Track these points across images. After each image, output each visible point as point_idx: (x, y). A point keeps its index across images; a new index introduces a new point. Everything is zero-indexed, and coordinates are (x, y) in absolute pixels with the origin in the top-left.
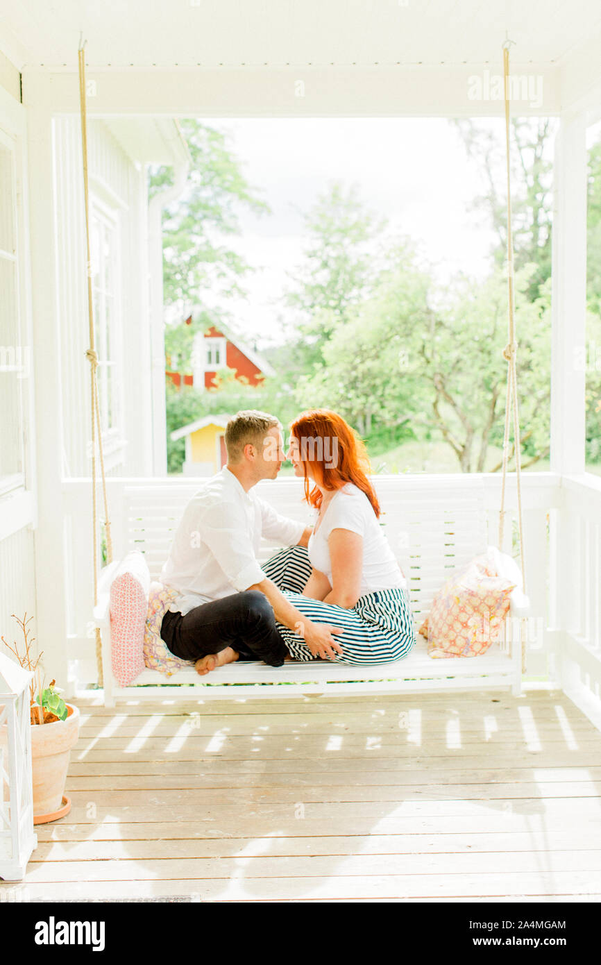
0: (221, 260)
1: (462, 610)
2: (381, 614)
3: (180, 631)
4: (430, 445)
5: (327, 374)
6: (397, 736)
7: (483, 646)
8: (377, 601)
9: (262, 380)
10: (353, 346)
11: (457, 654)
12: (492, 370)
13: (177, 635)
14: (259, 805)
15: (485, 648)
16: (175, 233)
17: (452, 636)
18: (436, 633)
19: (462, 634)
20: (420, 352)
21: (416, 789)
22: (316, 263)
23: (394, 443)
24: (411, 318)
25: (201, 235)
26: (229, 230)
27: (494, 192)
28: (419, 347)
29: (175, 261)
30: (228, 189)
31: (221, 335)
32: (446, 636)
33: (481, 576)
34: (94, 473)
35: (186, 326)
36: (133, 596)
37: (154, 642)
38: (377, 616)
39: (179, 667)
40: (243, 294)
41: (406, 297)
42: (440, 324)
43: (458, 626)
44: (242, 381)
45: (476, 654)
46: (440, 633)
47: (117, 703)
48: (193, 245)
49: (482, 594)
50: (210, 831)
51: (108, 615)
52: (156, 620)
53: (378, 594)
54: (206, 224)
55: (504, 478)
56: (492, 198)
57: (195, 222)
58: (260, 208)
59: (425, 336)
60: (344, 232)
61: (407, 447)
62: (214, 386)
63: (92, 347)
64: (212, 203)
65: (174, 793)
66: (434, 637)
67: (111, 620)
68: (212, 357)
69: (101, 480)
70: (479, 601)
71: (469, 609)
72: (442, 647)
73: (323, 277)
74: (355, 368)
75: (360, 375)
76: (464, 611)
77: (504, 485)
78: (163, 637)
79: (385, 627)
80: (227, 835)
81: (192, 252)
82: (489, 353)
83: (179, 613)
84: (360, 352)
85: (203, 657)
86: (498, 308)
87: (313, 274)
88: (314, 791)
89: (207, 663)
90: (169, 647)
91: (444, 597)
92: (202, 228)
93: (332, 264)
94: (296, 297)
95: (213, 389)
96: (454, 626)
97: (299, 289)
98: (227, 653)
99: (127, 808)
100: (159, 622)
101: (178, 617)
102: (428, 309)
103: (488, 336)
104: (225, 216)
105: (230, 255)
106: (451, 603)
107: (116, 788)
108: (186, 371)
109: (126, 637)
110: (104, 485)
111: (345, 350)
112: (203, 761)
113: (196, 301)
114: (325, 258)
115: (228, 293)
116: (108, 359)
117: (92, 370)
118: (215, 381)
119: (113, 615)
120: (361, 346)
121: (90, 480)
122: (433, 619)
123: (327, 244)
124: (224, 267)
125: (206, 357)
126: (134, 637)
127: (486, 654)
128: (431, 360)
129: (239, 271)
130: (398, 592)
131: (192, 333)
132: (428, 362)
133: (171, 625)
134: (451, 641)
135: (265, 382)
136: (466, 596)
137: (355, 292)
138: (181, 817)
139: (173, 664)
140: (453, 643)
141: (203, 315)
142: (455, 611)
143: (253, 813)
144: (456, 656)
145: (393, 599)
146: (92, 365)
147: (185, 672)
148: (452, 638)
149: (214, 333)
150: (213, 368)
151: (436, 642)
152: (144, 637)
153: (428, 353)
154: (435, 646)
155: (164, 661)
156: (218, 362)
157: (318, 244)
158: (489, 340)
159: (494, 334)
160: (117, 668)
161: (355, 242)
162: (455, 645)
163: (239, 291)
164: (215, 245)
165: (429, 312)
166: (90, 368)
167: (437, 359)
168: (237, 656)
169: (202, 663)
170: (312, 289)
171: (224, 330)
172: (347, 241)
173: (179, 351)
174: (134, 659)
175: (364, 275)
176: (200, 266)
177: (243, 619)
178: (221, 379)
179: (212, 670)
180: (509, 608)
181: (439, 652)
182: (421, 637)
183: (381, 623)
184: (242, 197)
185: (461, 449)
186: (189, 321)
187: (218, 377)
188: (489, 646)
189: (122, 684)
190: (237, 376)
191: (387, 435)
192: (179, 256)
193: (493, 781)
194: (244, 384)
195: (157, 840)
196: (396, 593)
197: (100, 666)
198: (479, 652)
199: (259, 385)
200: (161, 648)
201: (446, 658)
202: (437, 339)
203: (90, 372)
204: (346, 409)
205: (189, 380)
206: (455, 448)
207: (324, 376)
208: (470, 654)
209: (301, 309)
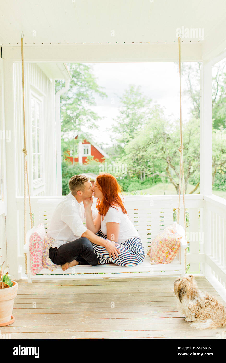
0: (88, 115)
1: (162, 246)
2: (132, 247)
3: (57, 254)
4: (167, 184)
5: (126, 158)
6: (140, 294)
7: (170, 260)
8: (129, 243)
9: (104, 160)
10: (136, 147)
11: (161, 263)
12: (188, 156)
13: (56, 256)
14: (85, 320)
15: (171, 261)
16: (71, 104)
17: (159, 256)
18: (153, 255)
19: (162, 255)
20: (161, 149)
21: (145, 313)
22: (124, 116)
23: (154, 184)
24: (158, 136)
25: (81, 106)
26: (91, 104)
27: (191, 89)
28: (161, 147)
29: (71, 115)
30: (91, 88)
31: (89, 143)
32: (156, 256)
33: (170, 233)
34: (25, 195)
35: (75, 140)
36: (38, 241)
37: (46, 259)
38: (131, 248)
39: (56, 268)
40: (97, 127)
41: (156, 128)
42: (169, 138)
43: (161, 252)
44: (96, 160)
45: (168, 262)
46: (154, 255)
47: (33, 281)
48: (78, 109)
49: (170, 240)
50: (66, 329)
51: (29, 248)
52: (47, 251)
53: (130, 240)
54: (83, 101)
55: (179, 196)
56: (190, 91)
57: (79, 100)
58: (103, 95)
59: (163, 143)
60: (135, 104)
61: (159, 185)
62: (86, 162)
63: (25, 148)
64: (85, 93)
65: (54, 315)
66: (152, 256)
67: (30, 250)
68: (86, 151)
69: (28, 197)
70: (169, 243)
71: (165, 246)
72: (155, 260)
73: (127, 121)
74: (137, 155)
75: (139, 158)
76: (163, 246)
77: (179, 199)
78: (49, 257)
79: (134, 252)
80: (71, 330)
81: (78, 112)
82: (187, 149)
83: (56, 248)
84: (139, 149)
85: (65, 264)
86: (190, 132)
87: (123, 120)
88: (107, 314)
89: (66, 266)
90: (52, 260)
91: (156, 241)
92: (81, 103)
93: (130, 115)
94: (117, 128)
95: (85, 163)
96: (159, 252)
97: (118, 126)
98: (74, 262)
99: (36, 320)
100: (48, 251)
101: (55, 249)
102: (164, 133)
103: (187, 143)
104: (90, 98)
105: (92, 113)
106: (158, 243)
107: (32, 313)
108: (75, 156)
109: (35, 256)
110: (29, 199)
111: (133, 148)
112: (66, 303)
113: (79, 130)
114: (127, 114)
115: (91, 127)
116: (38, 152)
117: (25, 156)
118: (86, 160)
119: (31, 248)
120: (139, 147)
121: (24, 197)
122: (152, 249)
123: (128, 109)
124: (90, 118)
125: (83, 151)
126: (38, 256)
127: (171, 263)
128: (165, 152)
129: (95, 119)
130: (137, 238)
131: (78, 142)
132: (165, 153)
133: (53, 252)
134: (158, 258)
135: (105, 161)
136: (164, 241)
137: (139, 126)
138: (56, 324)
139: (54, 266)
140: (159, 258)
141: (82, 135)
142: (160, 246)
143: (83, 322)
144: (160, 263)
145: (135, 241)
146: (25, 154)
147: (58, 269)
148: (159, 257)
149: (86, 142)
150: (86, 155)
151: (153, 258)
152: (43, 256)
153: (164, 150)
154: (152, 260)
155: (51, 265)
156: (88, 153)
157: (125, 109)
158: (187, 145)
159: (189, 142)
160: (32, 268)
161: (139, 108)
162: (160, 259)
163: (95, 126)
164: (86, 109)
165: (164, 134)
166: (24, 155)
167: (168, 151)
168: (78, 263)
169: (64, 266)
170: (122, 126)
171: (90, 141)
172: (136, 107)
173: (72, 149)
174: (38, 265)
175: (142, 120)
176: (80, 117)
177: (81, 249)
178: (88, 160)
179: (67, 268)
180: (180, 245)
181: (154, 262)
182: (148, 256)
183: (132, 251)
184: (97, 91)
185: (177, 186)
186: (76, 138)
187: (87, 158)
188: (173, 260)
189: (34, 274)
190: (94, 158)
191: (151, 181)
192: (73, 113)
193: (175, 311)
194: (97, 162)
195: (46, 332)
196: (137, 239)
197: (26, 267)
198: (169, 262)
199: (103, 162)
200: (49, 261)
201: (156, 264)
202: (168, 144)
203: (24, 157)
204: (133, 171)
205: (77, 160)
206: (175, 185)
207: (125, 158)
208: (165, 263)
209: (118, 133)
